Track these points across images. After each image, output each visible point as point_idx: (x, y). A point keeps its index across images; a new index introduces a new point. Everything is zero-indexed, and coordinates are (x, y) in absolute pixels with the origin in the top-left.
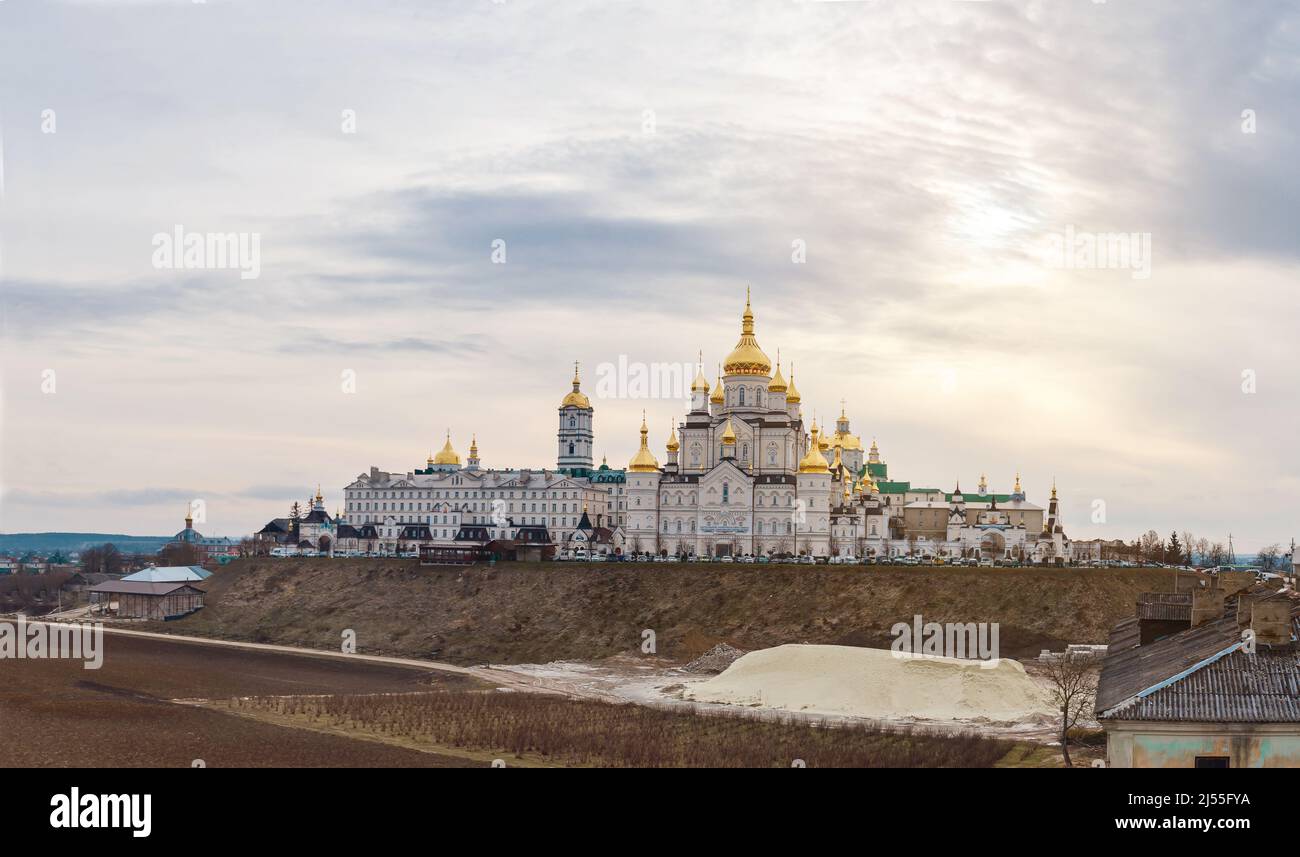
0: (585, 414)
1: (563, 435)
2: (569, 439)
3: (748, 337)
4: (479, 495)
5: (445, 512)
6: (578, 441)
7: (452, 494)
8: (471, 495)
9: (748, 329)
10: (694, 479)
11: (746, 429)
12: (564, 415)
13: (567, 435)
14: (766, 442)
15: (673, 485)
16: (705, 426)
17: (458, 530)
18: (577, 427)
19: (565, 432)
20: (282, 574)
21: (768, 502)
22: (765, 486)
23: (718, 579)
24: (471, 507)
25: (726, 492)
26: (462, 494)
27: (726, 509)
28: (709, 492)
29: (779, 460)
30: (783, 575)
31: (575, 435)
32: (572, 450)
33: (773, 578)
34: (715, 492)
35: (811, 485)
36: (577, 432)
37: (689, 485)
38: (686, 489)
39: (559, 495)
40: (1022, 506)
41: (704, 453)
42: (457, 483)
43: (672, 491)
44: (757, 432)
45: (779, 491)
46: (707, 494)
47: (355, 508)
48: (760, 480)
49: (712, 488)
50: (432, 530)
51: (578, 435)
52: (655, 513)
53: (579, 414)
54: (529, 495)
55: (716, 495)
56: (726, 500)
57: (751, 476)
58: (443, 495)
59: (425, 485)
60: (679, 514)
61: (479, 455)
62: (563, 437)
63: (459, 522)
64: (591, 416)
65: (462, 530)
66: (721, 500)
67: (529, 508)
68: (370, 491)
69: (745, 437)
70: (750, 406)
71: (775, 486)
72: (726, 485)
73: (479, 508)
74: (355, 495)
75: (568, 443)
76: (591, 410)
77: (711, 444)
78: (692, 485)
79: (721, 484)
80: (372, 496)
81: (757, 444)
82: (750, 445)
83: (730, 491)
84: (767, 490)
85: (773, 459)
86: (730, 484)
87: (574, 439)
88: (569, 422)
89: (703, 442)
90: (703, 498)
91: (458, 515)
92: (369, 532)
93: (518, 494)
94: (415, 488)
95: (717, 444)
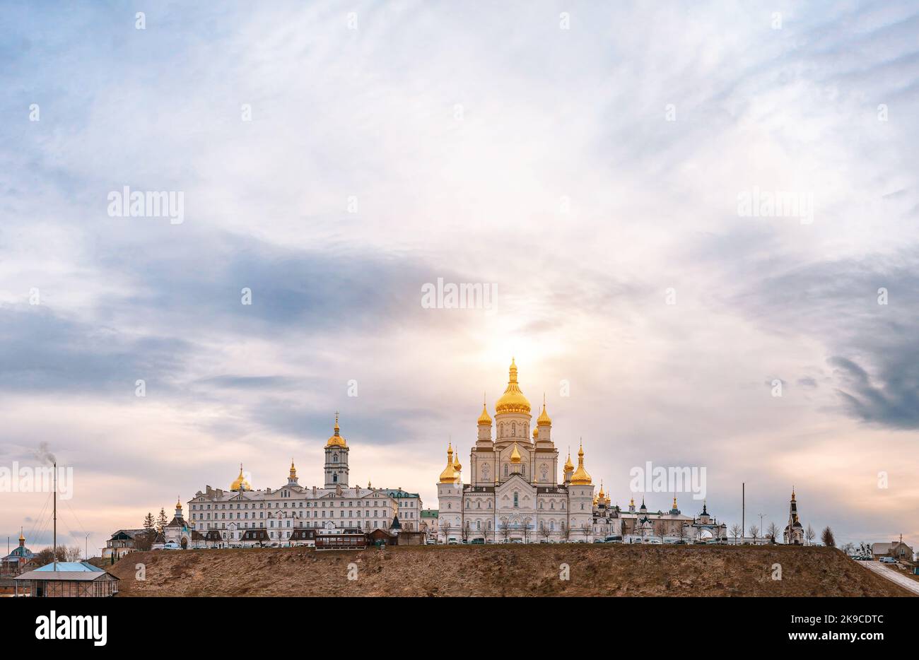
0: (345, 452)
1: (329, 468)
2: (333, 471)
3: (513, 384)
4: (305, 505)
5: (280, 518)
6: (341, 472)
7: (281, 505)
8: (297, 505)
9: (513, 378)
10: (491, 490)
11: (526, 453)
12: (329, 452)
13: (332, 468)
14: (539, 463)
15: (474, 494)
16: (490, 450)
17: (291, 532)
18: (339, 461)
19: (331, 466)
20: (185, 562)
21: (547, 507)
22: (545, 495)
23: (581, 555)
24: (298, 515)
25: (516, 499)
26: (290, 505)
27: (516, 512)
28: (504, 499)
29: (549, 477)
30: (632, 551)
31: (338, 468)
32: (335, 479)
33: (624, 553)
34: (508, 499)
35: (583, 493)
36: (340, 465)
37: (486, 494)
38: (485, 497)
39: (372, 503)
40: (679, 518)
41: (492, 469)
42: (286, 496)
43: (473, 499)
44: (533, 455)
45: (555, 498)
46: (503, 500)
47: (198, 517)
48: (541, 490)
49: (506, 496)
50: (269, 532)
51: (341, 468)
52: (461, 515)
53: (341, 452)
54: (346, 504)
55: (509, 501)
56: (516, 505)
57: (535, 487)
58: (273, 505)
59: (258, 498)
60: (479, 516)
61: (297, 475)
62: (328, 469)
63: (292, 525)
64: (347, 454)
65: (295, 531)
66: (513, 505)
67: (346, 514)
68: (211, 504)
69: (523, 459)
70: (520, 437)
71: (552, 495)
72: (516, 493)
73: (304, 515)
74: (198, 507)
75: (332, 474)
76: (348, 449)
77: (497, 464)
78: (489, 494)
79: (513, 493)
80: (213, 507)
81: (533, 464)
82: (528, 464)
83: (520, 498)
84: (546, 498)
85: (544, 476)
86: (519, 493)
87: (337, 471)
88: (333, 458)
89: (491, 463)
90: (500, 503)
91: (291, 520)
92: (214, 535)
93: (337, 504)
94: (249, 501)
95: (502, 464)
